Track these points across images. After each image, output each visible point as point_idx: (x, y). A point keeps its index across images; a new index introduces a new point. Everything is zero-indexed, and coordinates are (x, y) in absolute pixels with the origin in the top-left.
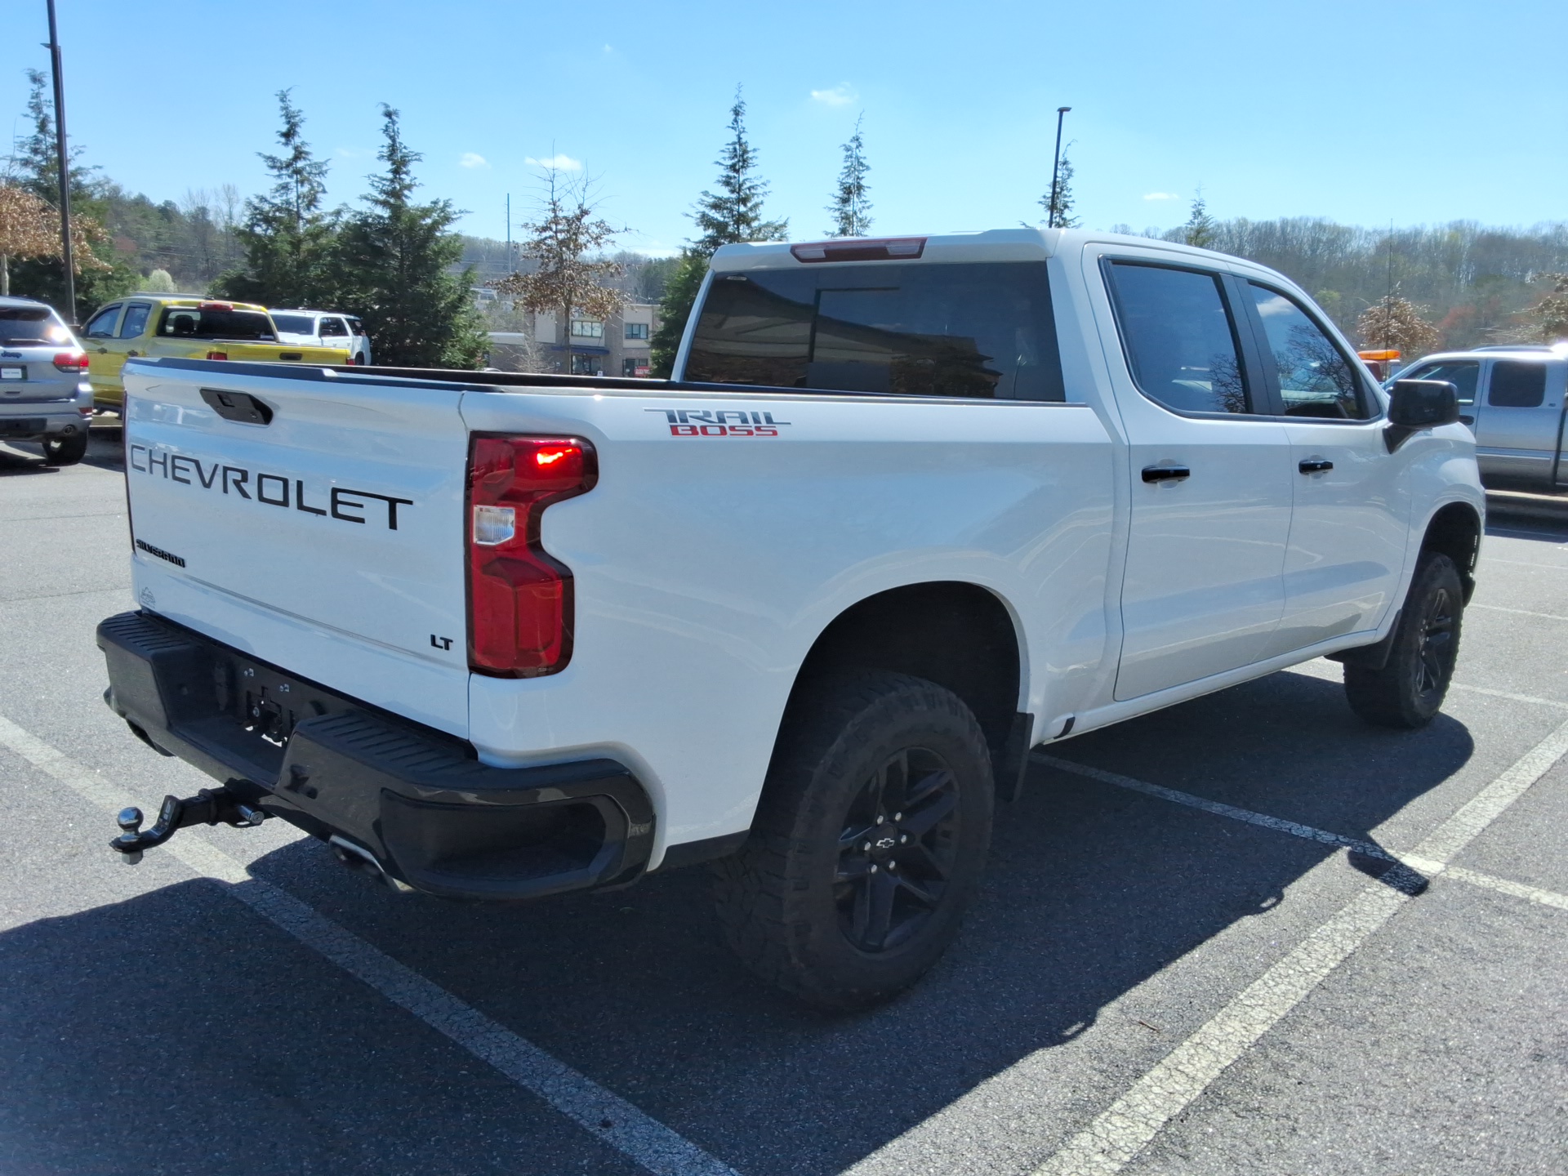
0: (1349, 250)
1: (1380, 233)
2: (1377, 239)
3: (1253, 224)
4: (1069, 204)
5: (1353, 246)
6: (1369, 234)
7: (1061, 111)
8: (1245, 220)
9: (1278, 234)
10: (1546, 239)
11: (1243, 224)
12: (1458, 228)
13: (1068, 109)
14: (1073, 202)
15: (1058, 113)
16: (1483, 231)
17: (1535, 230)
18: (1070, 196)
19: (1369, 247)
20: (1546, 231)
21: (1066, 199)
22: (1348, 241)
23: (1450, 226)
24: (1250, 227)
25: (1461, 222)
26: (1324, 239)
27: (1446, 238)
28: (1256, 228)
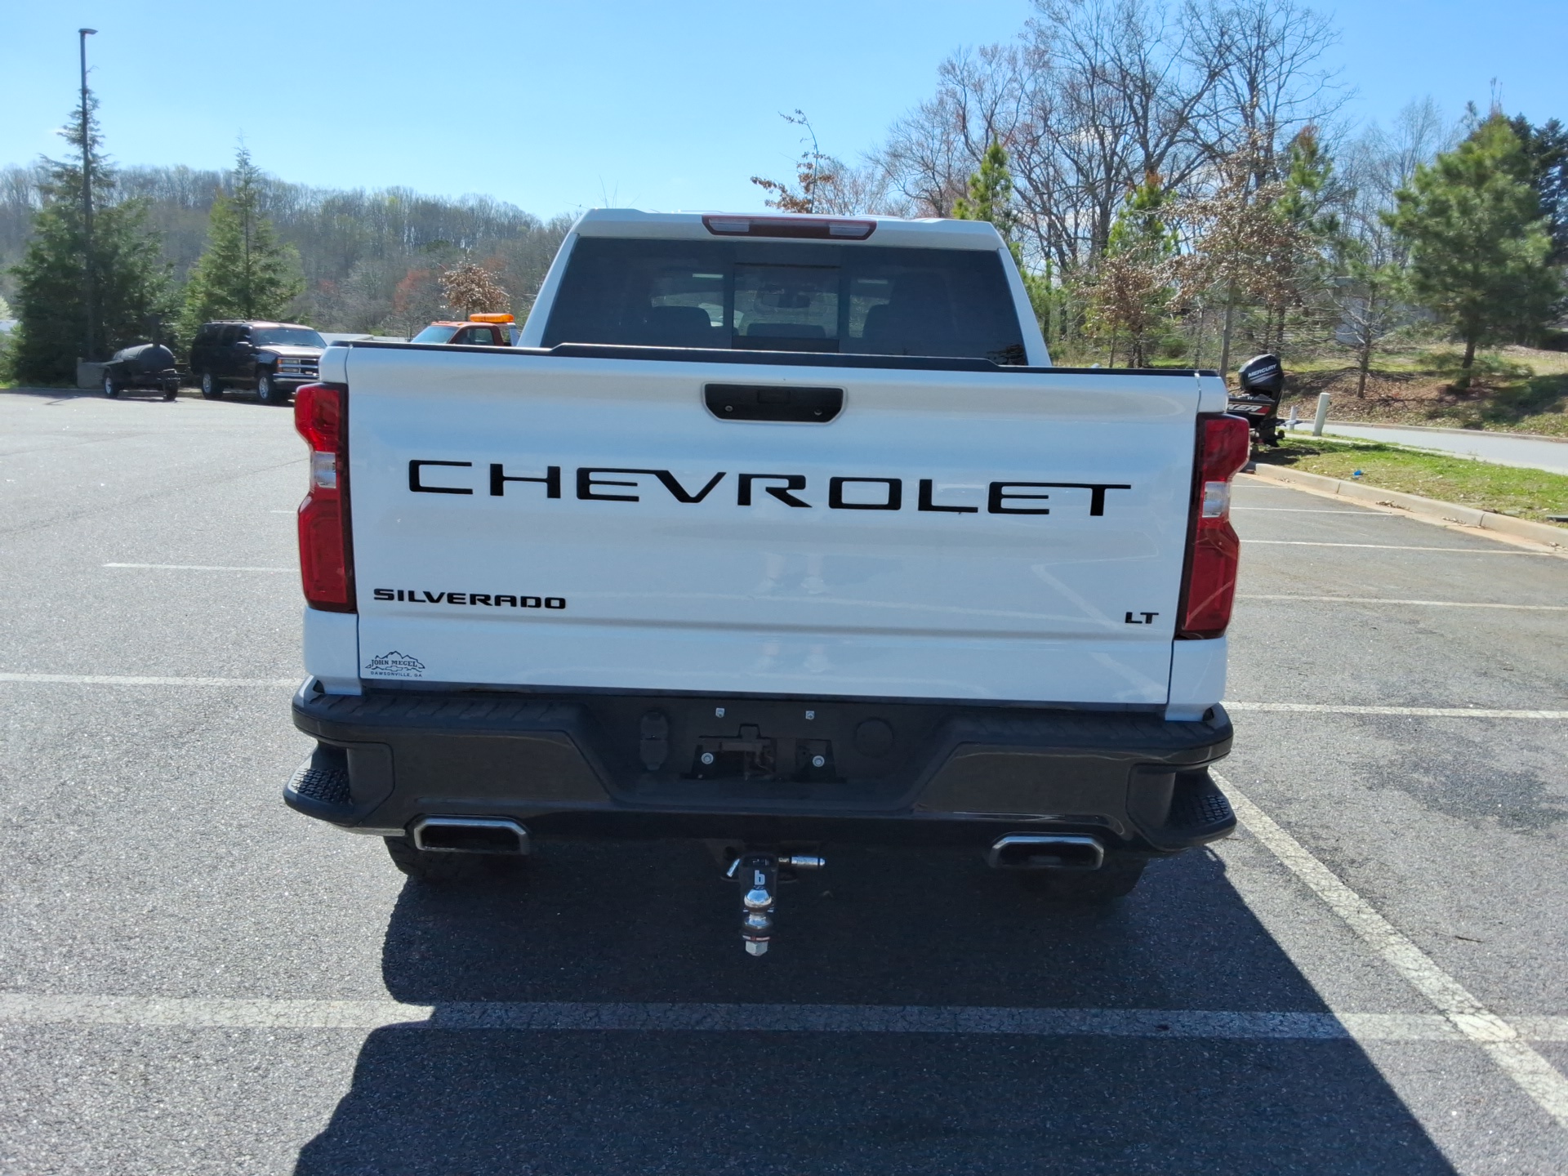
0: (297, 207)
1: (326, 192)
2: (321, 197)
3: (194, 173)
4: (99, 139)
5: (301, 203)
6: (315, 193)
7: (83, 32)
8: (185, 168)
9: (222, 186)
10: (472, 209)
11: (183, 171)
12: (395, 193)
13: (93, 32)
14: (103, 136)
15: (79, 34)
16: (417, 200)
17: (463, 201)
18: (98, 130)
19: (316, 206)
20: (472, 203)
21: (94, 133)
22: (296, 199)
23: (388, 192)
24: (191, 177)
25: (398, 188)
26: (271, 194)
27: (387, 204)
28: (197, 179)
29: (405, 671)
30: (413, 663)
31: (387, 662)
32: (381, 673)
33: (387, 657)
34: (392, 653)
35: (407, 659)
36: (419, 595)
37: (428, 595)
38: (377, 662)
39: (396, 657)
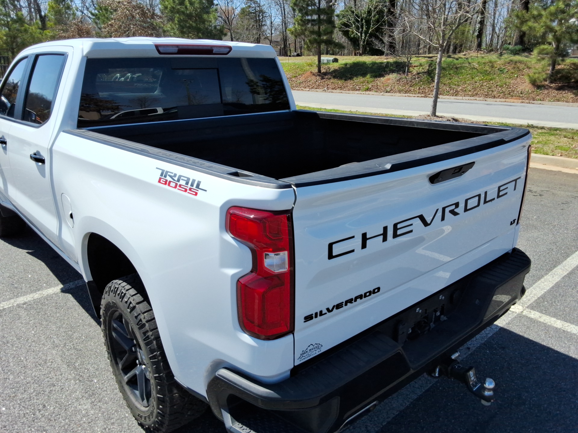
29: (314, 352)
30: (319, 346)
31: (307, 352)
32: (304, 359)
33: (307, 349)
34: (309, 346)
35: (316, 345)
36: (325, 311)
37: (328, 309)
38: (304, 353)
39: (311, 347)
